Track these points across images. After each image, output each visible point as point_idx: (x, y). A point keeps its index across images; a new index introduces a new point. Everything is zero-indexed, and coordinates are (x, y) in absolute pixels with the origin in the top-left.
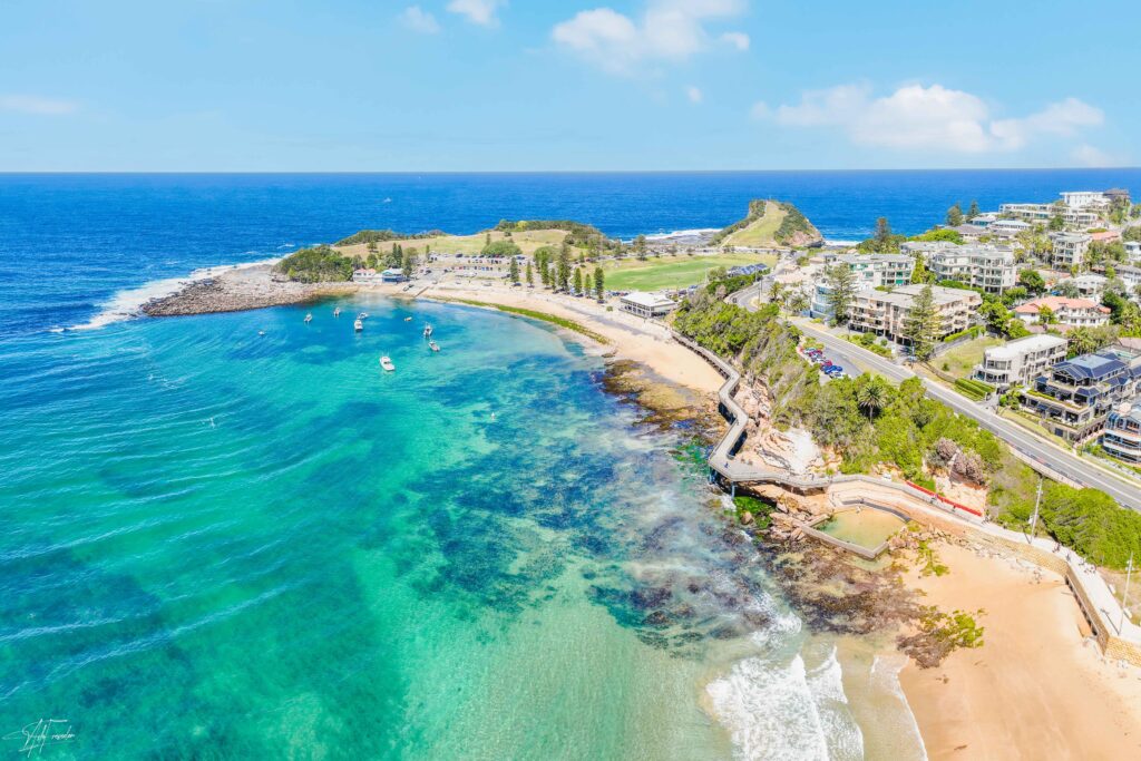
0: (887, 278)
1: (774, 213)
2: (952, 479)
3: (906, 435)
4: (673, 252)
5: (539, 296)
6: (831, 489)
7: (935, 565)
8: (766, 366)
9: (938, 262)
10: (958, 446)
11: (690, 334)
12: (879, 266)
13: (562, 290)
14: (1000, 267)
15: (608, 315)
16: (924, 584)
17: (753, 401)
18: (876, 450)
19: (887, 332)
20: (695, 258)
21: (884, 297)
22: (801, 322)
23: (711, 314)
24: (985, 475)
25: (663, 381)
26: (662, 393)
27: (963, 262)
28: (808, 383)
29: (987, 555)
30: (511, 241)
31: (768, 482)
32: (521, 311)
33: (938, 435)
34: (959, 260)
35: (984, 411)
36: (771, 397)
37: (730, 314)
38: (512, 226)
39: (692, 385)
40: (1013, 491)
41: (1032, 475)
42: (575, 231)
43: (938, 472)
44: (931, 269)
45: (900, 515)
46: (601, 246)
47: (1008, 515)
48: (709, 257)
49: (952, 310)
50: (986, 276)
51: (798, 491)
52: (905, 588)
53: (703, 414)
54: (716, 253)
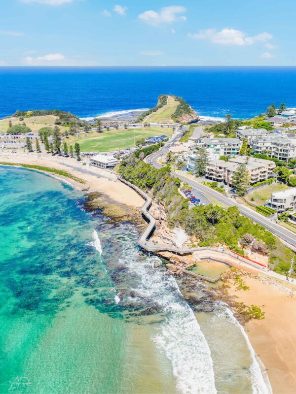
0: (227, 151)
1: (172, 103)
2: (252, 251)
3: (230, 231)
4: (117, 127)
5: (45, 158)
6: (194, 253)
7: (243, 286)
8: (163, 197)
9: (254, 144)
10: (255, 238)
11: (126, 178)
12: (223, 145)
13: (57, 153)
14: (288, 148)
15: (84, 167)
16: (237, 294)
17: (158, 212)
18: (216, 237)
19: (224, 180)
20: (129, 130)
21: (223, 164)
22: (182, 174)
23: (137, 168)
24: (267, 251)
25: (114, 202)
26: (113, 209)
27: (268, 144)
28: (183, 208)
29: (268, 284)
30: (24, 124)
31: (166, 251)
32: (35, 167)
33: (245, 232)
34: (265, 144)
35: (270, 222)
36: (166, 212)
37: (146, 169)
38: (24, 114)
39: (129, 204)
40: (281, 258)
41: (291, 253)
42: (61, 117)
43: (246, 247)
44: (251, 147)
45: (227, 264)
46: (77, 125)
47: (279, 268)
48: (136, 129)
49: (258, 171)
50: (279, 152)
51: (179, 254)
52: (229, 295)
53: (134, 218)
54: (140, 127)
